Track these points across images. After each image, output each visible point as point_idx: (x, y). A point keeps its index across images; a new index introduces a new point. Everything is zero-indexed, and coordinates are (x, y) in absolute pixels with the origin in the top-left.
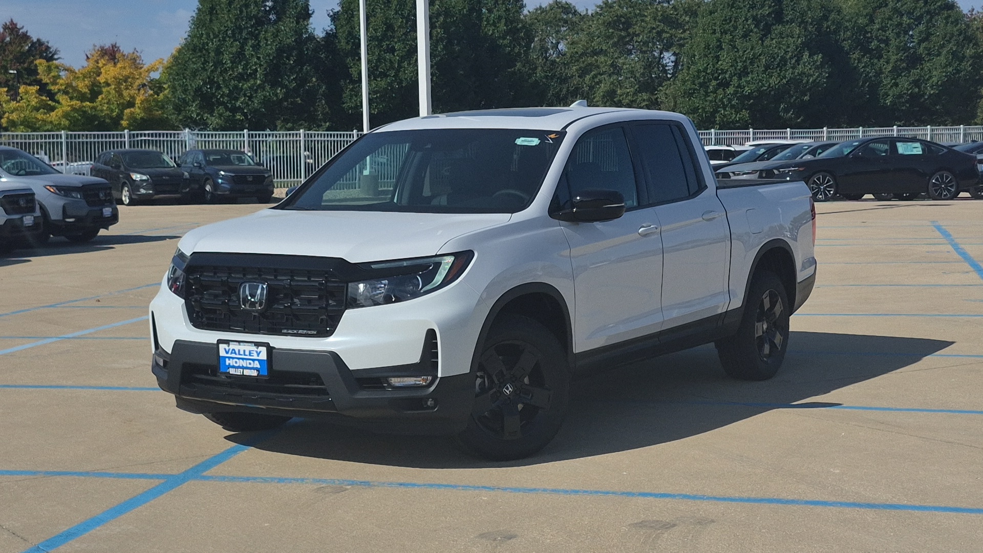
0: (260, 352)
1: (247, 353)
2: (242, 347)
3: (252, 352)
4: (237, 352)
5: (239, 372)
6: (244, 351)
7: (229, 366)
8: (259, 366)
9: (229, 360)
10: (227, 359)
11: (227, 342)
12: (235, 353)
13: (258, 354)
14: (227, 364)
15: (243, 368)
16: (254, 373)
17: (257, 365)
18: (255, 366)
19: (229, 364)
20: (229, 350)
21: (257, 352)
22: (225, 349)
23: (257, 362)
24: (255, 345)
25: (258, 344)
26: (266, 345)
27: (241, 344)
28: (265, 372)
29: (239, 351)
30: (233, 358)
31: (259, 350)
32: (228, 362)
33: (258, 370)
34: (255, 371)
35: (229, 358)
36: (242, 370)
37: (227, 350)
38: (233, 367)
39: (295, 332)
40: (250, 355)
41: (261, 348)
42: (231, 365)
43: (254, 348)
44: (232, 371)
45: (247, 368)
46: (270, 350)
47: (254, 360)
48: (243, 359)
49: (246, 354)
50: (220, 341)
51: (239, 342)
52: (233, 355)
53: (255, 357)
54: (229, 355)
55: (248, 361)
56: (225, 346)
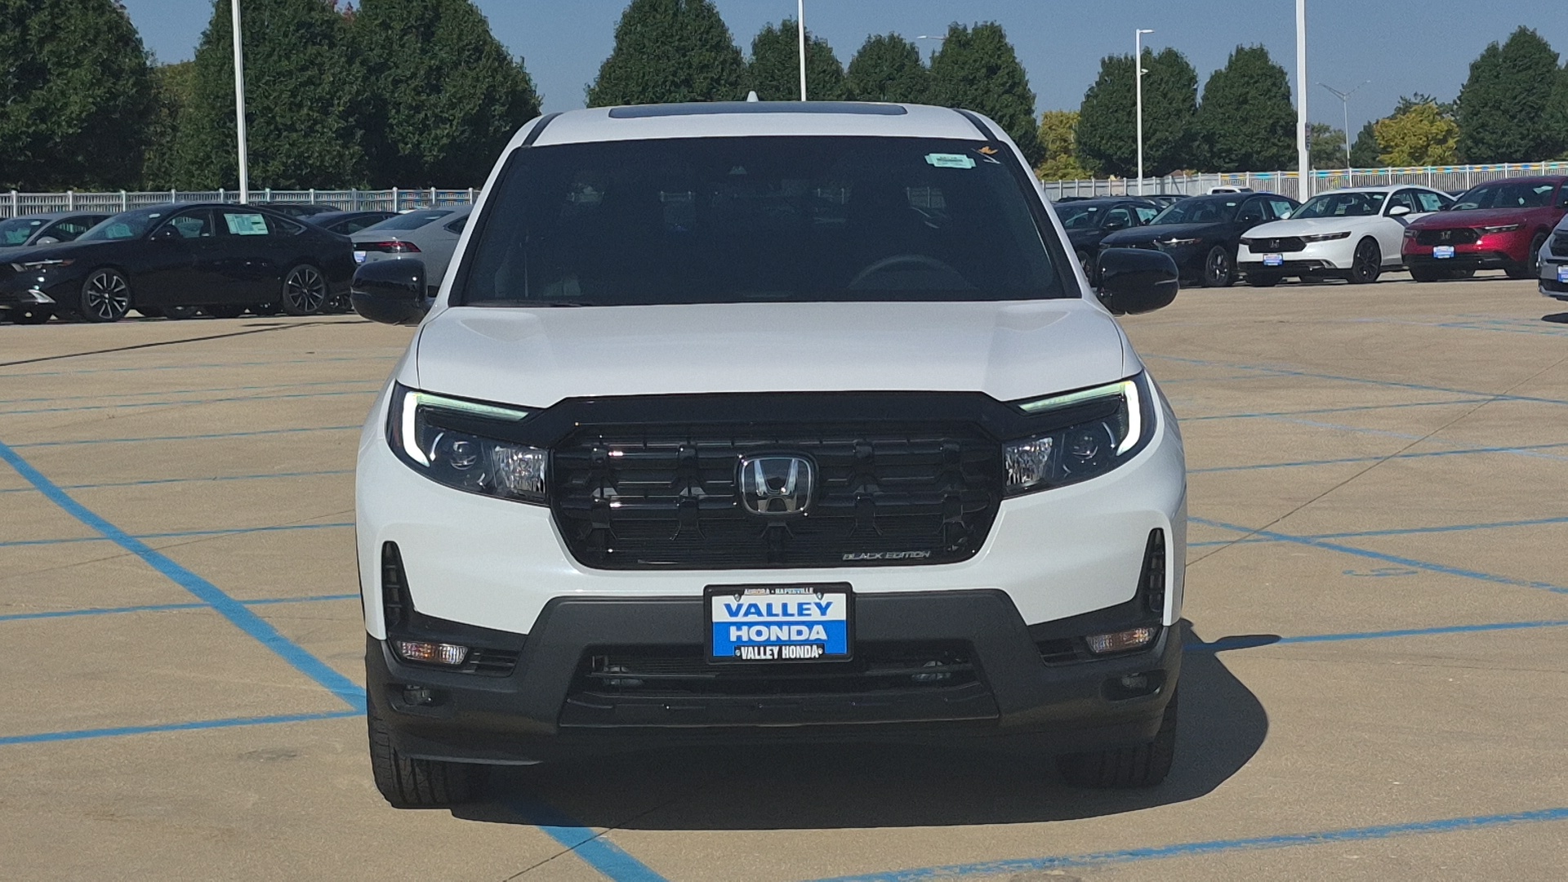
0: (829, 604)
1: (792, 609)
2: (777, 600)
3: (805, 606)
4: (764, 610)
5: (768, 654)
6: (785, 606)
7: (739, 644)
8: (823, 636)
9: (739, 629)
10: (733, 629)
11: (738, 590)
12: (759, 613)
13: (823, 610)
14: (733, 638)
15: (780, 644)
16: (815, 652)
17: (819, 633)
18: (813, 637)
19: (739, 638)
20: (740, 607)
21: (818, 605)
22: (728, 607)
23: (819, 628)
24: (815, 592)
25: (821, 588)
26: (844, 588)
27: (777, 591)
28: (841, 648)
29: (769, 606)
30: (750, 625)
31: (824, 603)
32: (734, 634)
33: (820, 644)
34: (815, 647)
35: (739, 626)
36: (776, 650)
37: (734, 608)
38: (751, 643)
39: (878, 556)
40: (800, 614)
41: (828, 597)
42: (745, 638)
43: (811, 598)
44: (748, 653)
45: (790, 643)
46: (853, 599)
47: (810, 625)
48: (780, 624)
49: (789, 612)
50: (712, 591)
51: (772, 588)
52: (752, 618)
53: (816, 615)
54: (740, 618)
55: (794, 628)
56: (731, 600)
